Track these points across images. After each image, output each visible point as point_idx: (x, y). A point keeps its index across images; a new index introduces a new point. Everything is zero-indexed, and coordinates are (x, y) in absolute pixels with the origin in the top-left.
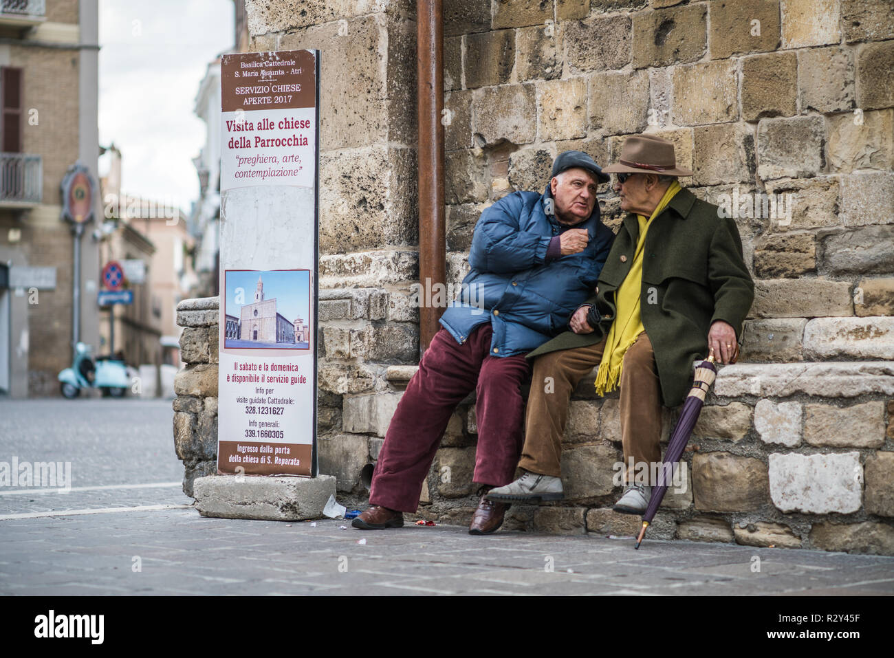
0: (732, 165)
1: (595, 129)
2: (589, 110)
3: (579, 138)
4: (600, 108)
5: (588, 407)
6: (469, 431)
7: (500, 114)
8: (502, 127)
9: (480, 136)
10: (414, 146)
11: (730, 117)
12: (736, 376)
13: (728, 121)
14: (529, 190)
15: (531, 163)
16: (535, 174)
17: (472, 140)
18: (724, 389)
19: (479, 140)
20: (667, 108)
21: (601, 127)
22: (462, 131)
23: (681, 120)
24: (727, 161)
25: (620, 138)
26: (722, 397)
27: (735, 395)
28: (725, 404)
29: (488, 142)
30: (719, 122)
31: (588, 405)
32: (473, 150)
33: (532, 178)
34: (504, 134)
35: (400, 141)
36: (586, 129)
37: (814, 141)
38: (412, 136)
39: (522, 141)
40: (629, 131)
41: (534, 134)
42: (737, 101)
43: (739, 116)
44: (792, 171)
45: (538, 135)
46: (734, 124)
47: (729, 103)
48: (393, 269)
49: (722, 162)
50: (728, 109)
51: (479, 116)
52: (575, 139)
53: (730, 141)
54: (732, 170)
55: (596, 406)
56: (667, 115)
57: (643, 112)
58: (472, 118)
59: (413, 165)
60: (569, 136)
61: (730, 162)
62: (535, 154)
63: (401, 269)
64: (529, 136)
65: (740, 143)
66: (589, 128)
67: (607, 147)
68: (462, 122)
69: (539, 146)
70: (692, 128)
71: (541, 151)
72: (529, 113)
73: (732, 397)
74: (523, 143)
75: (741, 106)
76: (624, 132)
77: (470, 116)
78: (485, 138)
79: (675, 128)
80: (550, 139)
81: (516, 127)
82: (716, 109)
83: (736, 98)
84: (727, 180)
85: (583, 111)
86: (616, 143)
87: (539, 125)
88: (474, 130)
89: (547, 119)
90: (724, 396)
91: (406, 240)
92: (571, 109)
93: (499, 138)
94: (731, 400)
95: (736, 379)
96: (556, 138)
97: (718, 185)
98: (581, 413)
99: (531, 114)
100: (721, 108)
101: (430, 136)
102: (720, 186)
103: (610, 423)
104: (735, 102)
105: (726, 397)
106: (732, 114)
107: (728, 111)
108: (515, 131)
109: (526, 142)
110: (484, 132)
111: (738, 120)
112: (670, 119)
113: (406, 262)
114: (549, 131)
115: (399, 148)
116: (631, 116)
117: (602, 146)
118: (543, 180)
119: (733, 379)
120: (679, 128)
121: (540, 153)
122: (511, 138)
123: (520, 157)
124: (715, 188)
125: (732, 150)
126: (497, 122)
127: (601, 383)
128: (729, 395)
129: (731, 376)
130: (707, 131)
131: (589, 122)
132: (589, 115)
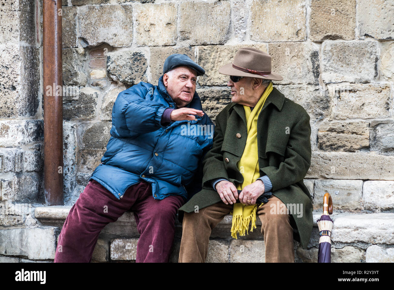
0: (300, 72)
1: (184, 40)
2: (179, 26)
3: (169, 46)
4: (188, 25)
5: (219, 245)
6: (112, 259)
7: (101, 25)
8: (103, 34)
9: (84, 40)
10: (32, 45)
11: (300, 38)
12: (350, 228)
13: (298, 40)
14: (126, 80)
15: (128, 61)
16: (131, 68)
17: (77, 42)
18: (340, 236)
19: (82, 42)
20: (244, 28)
21: (189, 39)
22: (68, 35)
23: (258, 38)
24: (296, 69)
25: (205, 47)
26: (337, 242)
27: (349, 242)
28: (340, 247)
29: (90, 44)
30: (290, 40)
31: (219, 243)
32: (77, 49)
33: (129, 72)
34: (105, 39)
35: (25, 41)
36: (176, 39)
37: (369, 58)
38: (31, 37)
39: (120, 45)
40: (212, 43)
41: (131, 40)
42: (306, 27)
43: (307, 37)
44: (351, 78)
45: (134, 41)
46: (303, 43)
47: (299, 28)
48: (26, 134)
49: (292, 68)
50: (297, 32)
51: (83, 25)
52: (166, 46)
53: (300, 54)
54: (301, 74)
55: (226, 245)
56: (245, 33)
57: (225, 30)
58: (77, 26)
59: (32, 58)
60: (161, 43)
61: (298, 69)
62: (131, 54)
63: (30, 134)
64: (126, 41)
65: (308, 56)
66: (178, 39)
67: (194, 53)
68: (68, 29)
69: (134, 49)
70: (267, 44)
71: (137, 53)
72: (126, 26)
73: (346, 243)
74: (121, 46)
75: (309, 31)
76: (209, 43)
77: (75, 25)
78: (88, 41)
79: (252, 43)
80: (144, 45)
81: (116, 35)
82: (287, 32)
83: (305, 25)
84: (296, 81)
85: (173, 27)
86: (202, 51)
87: (135, 34)
88: (78, 35)
89: (142, 30)
90: (339, 241)
91: (29, 112)
92: (163, 25)
93: (100, 41)
94: (346, 245)
95: (350, 230)
96: (150, 44)
97: (288, 84)
98: (213, 250)
99: (129, 26)
100: (292, 31)
102: (290, 85)
103: (239, 257)
104: (304, 28)
105: (342, 243)
106: (301, 36)
107: (297, 33)
108: (114, 38)
109: (124, 46)
110: (87, 37)
111: (306, 40)
112: (248, 36)
113: (32, 128)
114: (144, 39)
115: (25, 46)
116: (215, 32)
117: (190, 52)
118: (138, 73)
119: (347, 230)
120: (256, 43)
121: (135, 54)
122: (111, 43)
123: (118, 56)
124: (286, 86)
125: (300, 61)
126: (98, 30)
127: (236, 229)
128: (344, 241)
129: (346, 228)
130: (279, 46)
131: (179, 34)
132: (179, 30)
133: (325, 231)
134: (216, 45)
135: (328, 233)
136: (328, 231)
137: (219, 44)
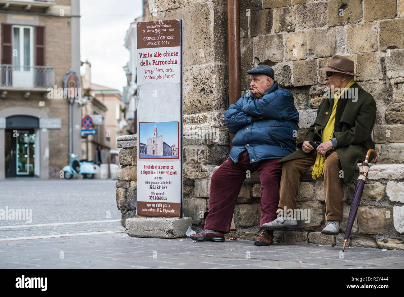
0: (375, 72)
1: (311, 55)
2: (308, 46)
3: (303, 59)
4: (313, 45)
5: (308, 185)
6: (253, 196)
7: (266, 48)
8: (267, 54)
9: (257, 59)
10: (226, 64)
11: (374, 49)
12: (377, 170)
13: (373, 51)
14: (280, 84)
15: (281, 71)
16: (283, 76)
17: (254, 60)
18: (372, 176)
19: (256, 60)
20: (344, 45)
21: (314, 54)
22: (249, 56)
23: (351, 51)
24: (372, 70)
25: (322, 59)
26: (371, 180)
27: (377, 179)
28: (372, 183)
29: (261, 61)
30: (368, 51)
31: (309, 184)
32: (254, 65)
33: (282, 78)
34: (268, 58)
35: (220, 61)
36: (307, 55)
38: (225, 59)
39: (277, 61)
40: (326, 56)
41: (283, 57)
42: (377, 42)
43: (378, 48)
44: (403, 74)
45: (284, 58)
46: (376, 52)
47: (373, 42)
48: (217, 121)
49: (370, 70)
50: (373, 45)
51: (256, 49)
52: (301, 60)
53: (374, 60)
54: (375, 74)
55: (312, 185)
56: (344, 48)
57: (333, 47)
58: (254, 50)
59: (226, 72)
60: (299, 58)
61: (374, 70)
62: (283, 67)
63: (221, 121)
64: (280, 58)
65: (378, 61)
66: (308, 55)
67: (316, 63)
68: (249, 52)
69: (285, 63)
70: (356, 54)
71: (286, 65)
72: (280, 48)
73: (376, 180)
74: (277, 62)
75: (379, 44)
76: (324, 56)
77: (253, 49)
78: (260, 59)
79: (348, 54)
80: (290, 60)
81: (274, 54)
82: (367, 45)
83: (376, 40)
84: (373, 78)
85: (305, 47)
86: (321, 62)
87: (285, 53)
88: (254, 56)
89: (288, 51)
90: (372, 179)
91: (223, 107)
92: (300, 46)
93: (266, 59)
94: (376, 181)
95: (378, 171)
96: (293, 59)
97: (368, 81)
98: (306, 188)
99: (281, 48)
100: (370, 45)
101: (234, 59)
102: (369, 81)
103: (319, 192)
104: (376, 42)
105: (373, 180)
106: (375, 48)
107: (373, 46)
108: (274, 56)
109: (279, 61)
110: (259, 57)
111: (377, 51)
112: (346, 50)
113: (223, 117)
114: (289, 56)
115: (220, 65)
116: (328, 49)
117: (314, 63)
118: (287, 79)
119: (376, 172)
120: (350, 54)
121: (285, 66)
122: (272, 60)
123: (276, 68)
124: (367, 82)
125: (375, 65)
126: (265, 52)
127: (315, 173)
128: (374, 179)
129: (375, 170)
130: (363, 55)
131: (308, 52)
132: (308, 48)
133: (362, 172)
134: (329, 57)
135: (363, 174)
136: (363, 172)
137: (330, 57)
